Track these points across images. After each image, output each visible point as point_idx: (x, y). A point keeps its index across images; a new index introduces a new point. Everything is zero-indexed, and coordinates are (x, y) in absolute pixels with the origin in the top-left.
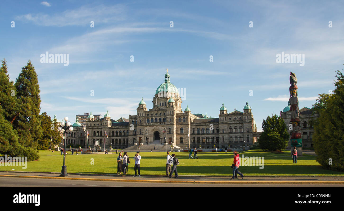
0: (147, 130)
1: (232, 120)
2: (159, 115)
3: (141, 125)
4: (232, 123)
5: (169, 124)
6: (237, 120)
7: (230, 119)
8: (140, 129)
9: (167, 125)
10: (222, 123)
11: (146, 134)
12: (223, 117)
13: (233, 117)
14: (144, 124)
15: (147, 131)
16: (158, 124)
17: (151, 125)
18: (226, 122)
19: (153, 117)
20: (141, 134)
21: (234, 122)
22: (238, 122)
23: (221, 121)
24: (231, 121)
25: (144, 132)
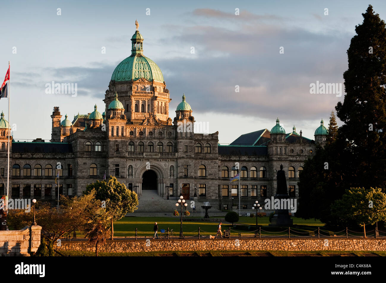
0: (131, 167)
1: (295, 154)
2: (158, 135)
3: (119, 155)
4: (295, 159)
5: (183, 158)
6: (305, 155)
7: (292, 151)
8: (117, 165)
9: (180, 158)
10: (279, 158)
11: (130, 177)
12: (282, 147)
13: (297, 148)
14: (127, 155)
15: (130, 171)
16: (160, 155)
17: (143, 158)
18: (286, 158)
19: (144, 138)
20: (120, 176)
21: (298, 159)
22: (306, 158)
23: (277, 154)
24: (293, 156)
25: (125, 172)
